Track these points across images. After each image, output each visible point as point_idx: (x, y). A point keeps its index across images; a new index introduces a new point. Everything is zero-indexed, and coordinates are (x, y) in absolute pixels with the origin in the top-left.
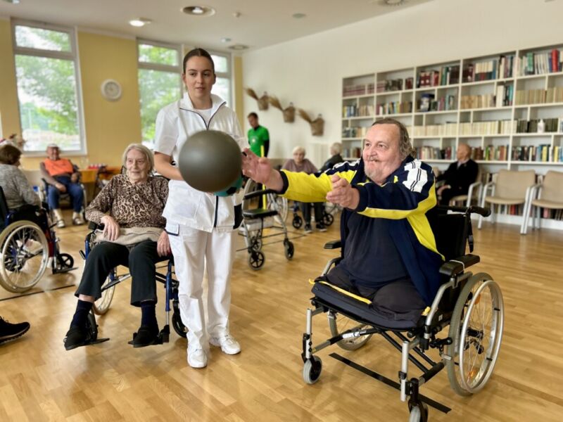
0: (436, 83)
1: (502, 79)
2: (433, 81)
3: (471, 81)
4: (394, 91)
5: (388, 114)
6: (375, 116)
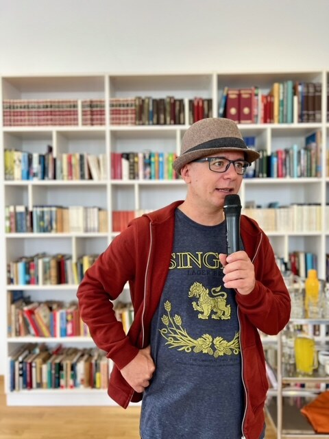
0: (268, 116)
2: (259, 110)
4: (158, 123)
5: (145, 177)
6: (109, 182)
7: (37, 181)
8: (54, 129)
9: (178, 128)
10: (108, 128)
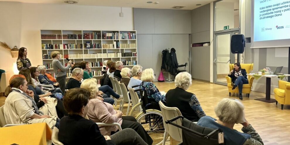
0: (92, 38)
1: (115, 39)
2: (90, 37)
3: (106, 39)
4: (72, 39)
5: (70, 48)
6: (63, 49)
7: (48, 49)
8: (52, 40)
9: (76, 40)
10: (62, 40)
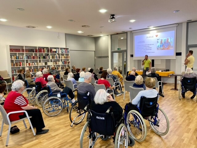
0: (44, 52)
1: (58, 53)
3: (52, 53)
4: (31, 52)
8: (17, 53)
9: (34, 53)
10: (25, 53)
